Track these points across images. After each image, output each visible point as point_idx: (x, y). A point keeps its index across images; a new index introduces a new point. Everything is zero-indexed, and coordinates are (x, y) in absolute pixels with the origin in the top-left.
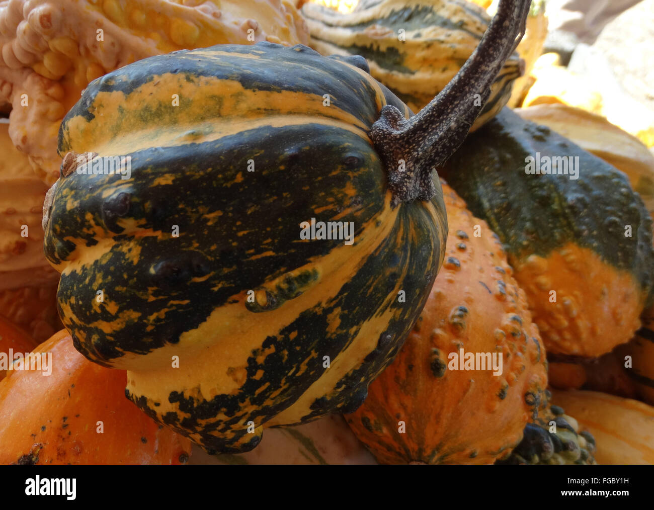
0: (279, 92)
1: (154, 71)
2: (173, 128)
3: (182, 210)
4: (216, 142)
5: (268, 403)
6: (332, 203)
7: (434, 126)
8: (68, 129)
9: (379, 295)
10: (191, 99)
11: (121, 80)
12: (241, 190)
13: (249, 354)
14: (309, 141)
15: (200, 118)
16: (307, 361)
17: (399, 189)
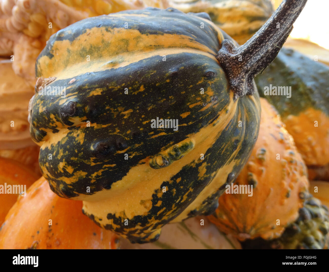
0: (163, 35)
1: (87, 27)
2: (100, 60)
3: (108, 110)
4: (126, 67)
5: (165, 218)
6: (200, 101)
7: (257, 50)
8: (39, 64)
9: (228, 153)
10: (109, 42)
11: (68, 33)
12: (144, 96)
13: (153, 192)
14: (183, 64)
15: (115, 53)
16: (187, 194)
17: (238, 90)
